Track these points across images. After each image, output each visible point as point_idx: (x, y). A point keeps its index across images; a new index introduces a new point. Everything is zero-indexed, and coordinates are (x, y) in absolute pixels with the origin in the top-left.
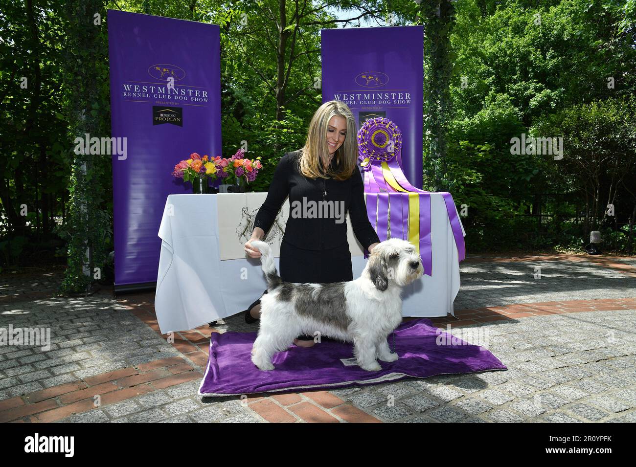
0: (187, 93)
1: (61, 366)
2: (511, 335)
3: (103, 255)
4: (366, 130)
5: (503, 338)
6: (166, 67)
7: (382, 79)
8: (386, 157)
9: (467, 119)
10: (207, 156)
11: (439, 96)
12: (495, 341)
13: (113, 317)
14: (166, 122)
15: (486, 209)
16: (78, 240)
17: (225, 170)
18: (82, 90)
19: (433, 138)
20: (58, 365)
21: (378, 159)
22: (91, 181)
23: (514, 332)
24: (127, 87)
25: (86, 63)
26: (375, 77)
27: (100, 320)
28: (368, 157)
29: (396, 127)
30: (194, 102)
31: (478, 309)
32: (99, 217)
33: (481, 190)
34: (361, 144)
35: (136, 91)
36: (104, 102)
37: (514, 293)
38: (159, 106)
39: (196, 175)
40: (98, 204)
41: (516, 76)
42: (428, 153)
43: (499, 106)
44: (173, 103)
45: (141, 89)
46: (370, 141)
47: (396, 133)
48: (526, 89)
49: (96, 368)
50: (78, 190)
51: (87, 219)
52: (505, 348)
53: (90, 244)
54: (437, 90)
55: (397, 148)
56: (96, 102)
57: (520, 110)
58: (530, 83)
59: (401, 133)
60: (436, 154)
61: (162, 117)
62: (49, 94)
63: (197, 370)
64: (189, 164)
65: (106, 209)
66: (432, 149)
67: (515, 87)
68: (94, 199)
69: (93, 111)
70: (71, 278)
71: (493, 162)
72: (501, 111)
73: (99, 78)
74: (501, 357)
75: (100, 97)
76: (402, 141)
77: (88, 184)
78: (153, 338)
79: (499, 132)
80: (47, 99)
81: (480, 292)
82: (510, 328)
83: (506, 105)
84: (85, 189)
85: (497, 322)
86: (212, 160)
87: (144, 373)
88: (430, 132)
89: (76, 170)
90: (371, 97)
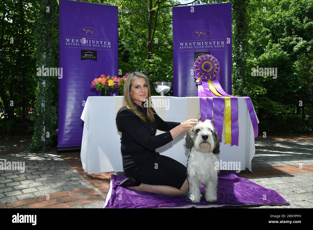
0: (100, 43)
1: (28, 189)
2: (290, 184)
3: (52, 130)
4: (199, 61)
5: (285, 185)
6: (89, 29)
7: (208, 33)
8: (211, 77)
9: (255, 59)
10: (109, 76)
11: (241, 43)
12: (280, 187)
13: (56, 164)
14: (88, 58)
15: (269, 109)
16: (40, 122)
17: (119, 84)
18: (44, 42)
19: (238, 67)
20: (25, 188)
21: (206, 78)
22: (47, 90)
23: (292, 182)
24: (68, 40)
25: (47, 28)
26: (203, 33)
27: (49, 165)
28: (200, 77)
29: (217, 60)
30: (103, 48)
31: (267, 168)
32: (51, 110)
33: (266, 98)
34: (196, 70)
35: (72, 42)
36: (56, 48)
37: (290, 159)
38: (84, 50)
39: (103, 87)
40: (51, 103)
41: (285, 34)
42: (235, 76)
43: (275, 51)
44: (92, 49)
45: (75, 41)
46: (201, 68)
47: (216, 63)
48: (291, 41)
49: (46, 191)
50: (40, 95)
51: (45, 111)
52: (287, 192)
53: (46, 124)
54: (239, 39)
55: (217, 72)
56: (52, 48)
57: (287, 53)
58: (293, 37)
59: (219, 63)
60: (239, 76)
61: (86, 56)
62: (28, 46)
63: (101, 195)
64: (99, 81)
65: (55, 106)
66: (237, 73)
67: (284, 40)
68: (49, 100)
69: (50, 53)
70: (35, 142)
71: (273, 82)
72: (275, 54)
73: (53, 36)
74: (285, 197)
75: (54, 45)
76: (220, 68)
77: (46, 91)
78: (77, 176)
79: (276, 64)
80: (27, 49)
81: (268, 158)
82: (289, 179)
83: (279, 50)
84: (44, 95)
85: (280, 176)
86: (112, 79)
87: (72, 195)
88: (235, 63)
89: (40, 84)
90: (201, 44)
